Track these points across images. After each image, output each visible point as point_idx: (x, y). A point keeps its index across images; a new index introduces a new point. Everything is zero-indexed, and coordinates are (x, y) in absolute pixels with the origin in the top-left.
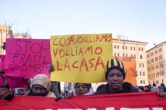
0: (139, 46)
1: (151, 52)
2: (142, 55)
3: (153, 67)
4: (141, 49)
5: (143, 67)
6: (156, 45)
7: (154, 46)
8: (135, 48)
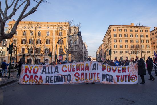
0: (145, 29)
1: (152, 33)
2: (148, 35)
3: (154, 42)
4: (146, 31)
5: (149, 42)
6: (156, 28)
7: (154, 29)
8: (143, 30)
